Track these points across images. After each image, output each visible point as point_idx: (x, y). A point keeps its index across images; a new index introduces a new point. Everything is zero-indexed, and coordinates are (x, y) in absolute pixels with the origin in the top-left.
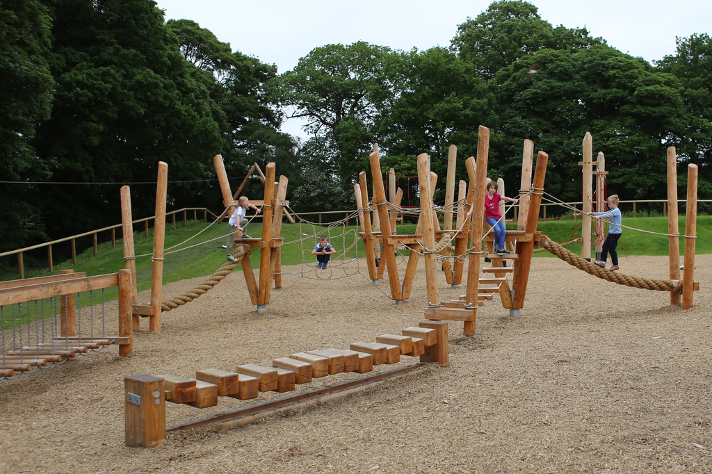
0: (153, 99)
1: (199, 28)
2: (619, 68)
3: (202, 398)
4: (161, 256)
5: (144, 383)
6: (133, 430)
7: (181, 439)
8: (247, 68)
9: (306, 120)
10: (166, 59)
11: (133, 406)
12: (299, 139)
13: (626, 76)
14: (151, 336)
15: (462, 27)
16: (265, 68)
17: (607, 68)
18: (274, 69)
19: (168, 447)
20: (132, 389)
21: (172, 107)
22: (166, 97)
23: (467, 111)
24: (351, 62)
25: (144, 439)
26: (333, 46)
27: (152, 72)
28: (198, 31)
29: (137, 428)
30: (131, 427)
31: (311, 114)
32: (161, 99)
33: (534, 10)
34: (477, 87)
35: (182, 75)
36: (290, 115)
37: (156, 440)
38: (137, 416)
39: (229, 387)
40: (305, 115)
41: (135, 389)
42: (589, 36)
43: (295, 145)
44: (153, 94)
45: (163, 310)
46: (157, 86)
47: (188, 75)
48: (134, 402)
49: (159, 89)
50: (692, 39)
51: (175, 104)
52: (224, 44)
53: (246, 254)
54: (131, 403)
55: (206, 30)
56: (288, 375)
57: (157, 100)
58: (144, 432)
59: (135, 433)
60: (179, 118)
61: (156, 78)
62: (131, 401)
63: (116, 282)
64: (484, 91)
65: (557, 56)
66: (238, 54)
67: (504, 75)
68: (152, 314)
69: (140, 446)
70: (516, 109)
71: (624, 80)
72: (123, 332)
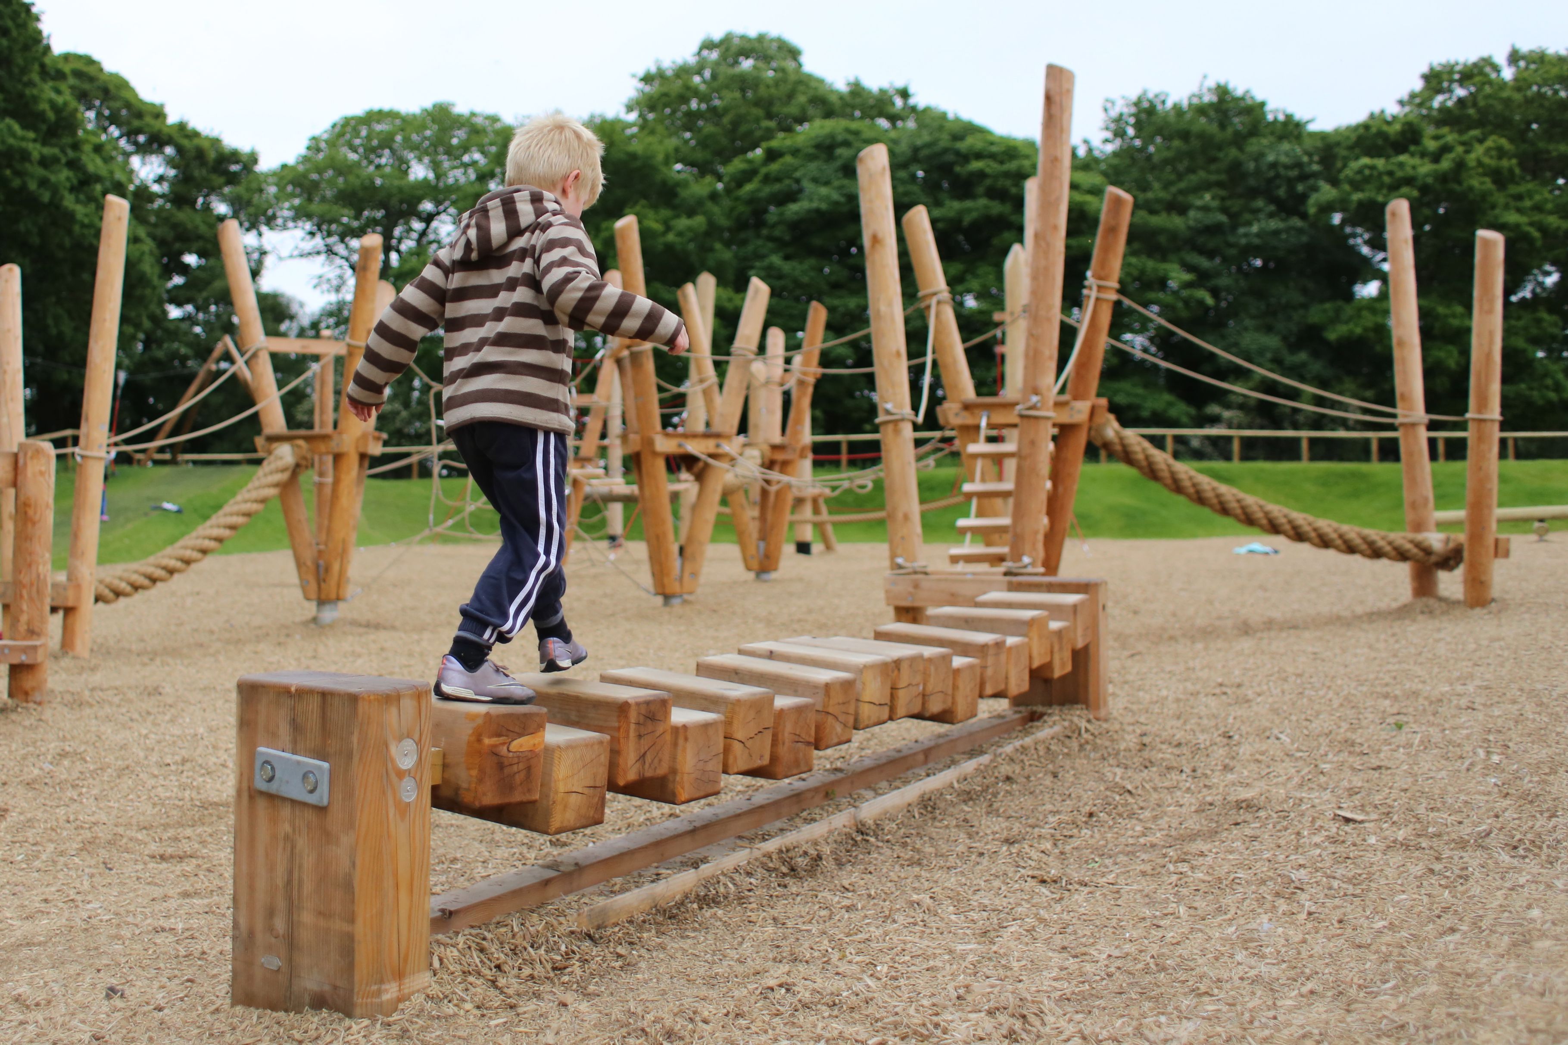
0: (16, 183)
1: (101, 70)
2: (992, 156)
3: (562, 788)
4: (100, 446)
5: (353, 699)
6: (280, 924)
7: (486, 971)
8: (200, 154)
9: (319, 265)
10: (44, 106)
11: (286, 811)
12: (302, 305)
13: (1007, 175)
14: (65, 662)
15: (647, 79)
16: (234, 156)
17: (965, 157)
18: (253, 159)
19: (450, 1009)
20: (284, 730)
21: (55, 205)
22: (44, 183)
23: (671, 237)
24: (414, 147)
25: (350, 968)
26: (380, 112)
27: (16, 127)
28: (102, 77)
29: (307, 917)
30: (271, 913)
31: (330, 251)
32: (33, 186)
33: (794, 53)
34: (684, 193)
35: (76, 146)
36: (285, 253)
37: (400, 975)
38: (308, 861)
39: (646, 743)
40: (318, 253)
41: (296, 727)
42: (912, 101)
43: (292, 318)
44: (18, 173)
45: (97, 599)
46: (25, 156)
47: (87, 148)
48: (296, 791)
49: (30, 161)
50: (1137, 104)
51: (62, 198)
52: (153, 105)
53: (298, 466)
54: (272, 798)
55: (116, 77)
56: (799, 710)
57: (24, 187)
58: (351, 937)
59: (291, 943)
60: (70, 232)
61: (23, 139)
62: (273, 788)
63: (10, 476)
64: (700, 202)
65: (856, 133)
66: (182, 127)
67: (744, 172)
68: (70, 604)
69: (319, 1003)
70: (770, 239)
71: (1002, 183)
72: (22, 627)
